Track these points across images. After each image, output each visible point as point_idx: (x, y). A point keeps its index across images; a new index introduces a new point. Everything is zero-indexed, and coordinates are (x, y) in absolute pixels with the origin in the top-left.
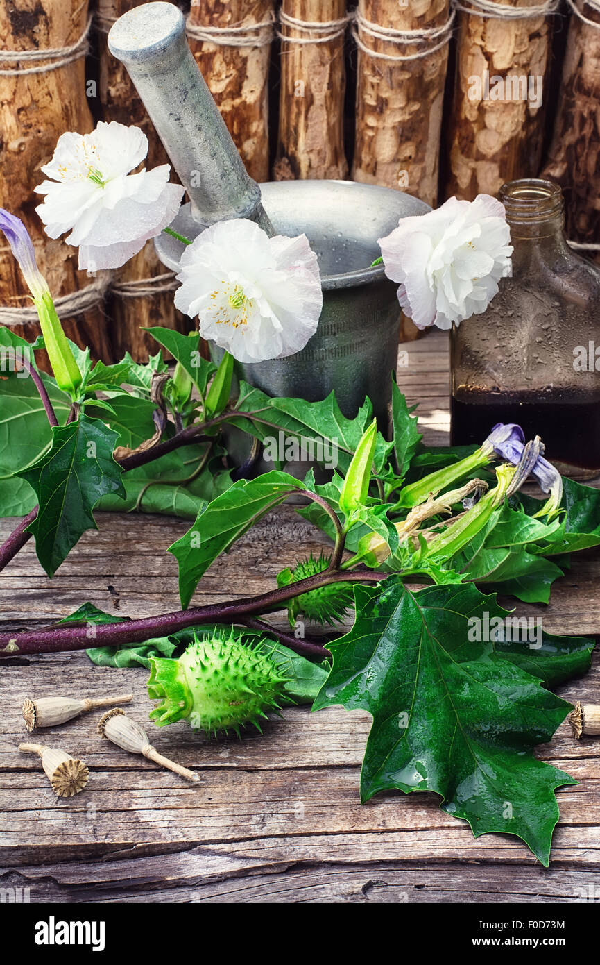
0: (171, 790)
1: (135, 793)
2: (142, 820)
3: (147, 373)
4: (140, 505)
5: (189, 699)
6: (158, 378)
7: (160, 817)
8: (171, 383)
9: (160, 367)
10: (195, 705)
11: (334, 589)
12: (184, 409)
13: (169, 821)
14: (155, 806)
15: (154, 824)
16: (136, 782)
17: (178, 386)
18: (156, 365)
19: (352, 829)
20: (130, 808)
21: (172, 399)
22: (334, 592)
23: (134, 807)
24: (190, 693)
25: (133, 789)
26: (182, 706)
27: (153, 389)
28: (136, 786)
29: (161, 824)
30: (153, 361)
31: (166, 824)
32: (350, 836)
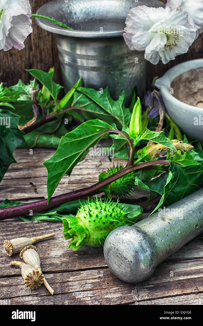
0: (87, 281)
1: (70, 283)
2: (77, 297)
3: (30, 89)
4: (37, 144)
5: (87, 232)
6: (34, 91)
7: (86, 295)
8: (40, 93)
9: (35, 86)
10: (91, 235)
11: (128, 179)
12: (47, 104)
13: (91, 297)
14: (81, 289)
15: (83, 299)
16: (69, 278)
17: (44, 94)
18: (33, 85)
19: (183, 293)
20: (69, 292)
21: (41, 100)
22: (128, 180)
23: (71, 291)
24: (87, 229)
25: (68, 281)
26: (85, 236)
27: (32, 96)
28: (69, 280)
29: (87, 299)
30: (32, 83)
31: (90, 299)
32: (183, 297)
